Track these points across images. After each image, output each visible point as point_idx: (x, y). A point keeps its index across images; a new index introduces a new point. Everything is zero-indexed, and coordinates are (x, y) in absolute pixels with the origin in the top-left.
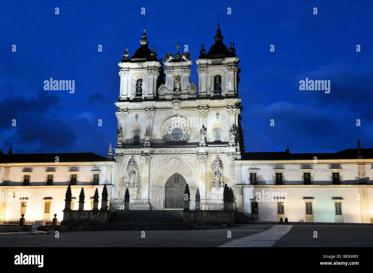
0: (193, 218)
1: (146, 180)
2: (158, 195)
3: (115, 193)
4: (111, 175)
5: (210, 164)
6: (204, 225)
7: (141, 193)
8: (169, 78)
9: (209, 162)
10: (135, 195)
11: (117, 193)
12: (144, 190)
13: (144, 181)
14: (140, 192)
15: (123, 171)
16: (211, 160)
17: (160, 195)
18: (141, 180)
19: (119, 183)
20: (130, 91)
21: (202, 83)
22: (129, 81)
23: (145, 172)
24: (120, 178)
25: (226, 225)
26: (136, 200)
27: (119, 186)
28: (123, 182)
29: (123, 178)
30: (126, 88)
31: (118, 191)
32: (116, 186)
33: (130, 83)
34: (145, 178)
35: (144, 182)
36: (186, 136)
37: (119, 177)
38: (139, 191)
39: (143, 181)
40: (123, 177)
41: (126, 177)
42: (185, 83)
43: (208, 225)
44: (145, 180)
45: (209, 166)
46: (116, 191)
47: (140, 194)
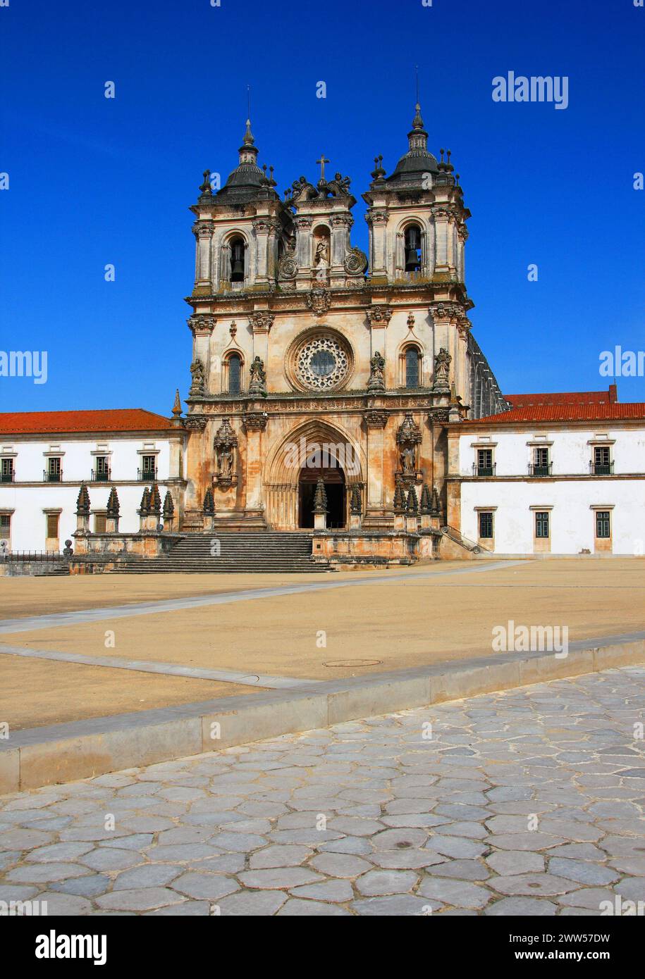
0: (332, 548)
1: (256, 468)
2: (282, 500)
3: (191, 497)
4: (180, 458)
5: (394, 430)
6: (354, 562)
7: (246, 495)
8: (304, 238)
9: (390, 427)
10: (233, 499)
11: (195, 496)
12: (252, 491)
13: (250, 470)
14: (243, 493)
15: (206, 448)
16: (395, 422)
17: (286, 500)
18: (244, 467)
19: (198, 475)
20: (217, 270)
21: (376, 248)
22: (214, 247)
23: (252, 450)
24: (200, 464)
25: (398, 562)
26: (234, 511)
27: (198, 481)
28: (208, 473)
29: (207, 464)
30: (208, 262)
31: (198, 492)
32: (192, 482)
33: (216, 250)
34: (252, 463)
35: (251, 473)
36: (342, 368)
37: (197, 463)
38: (242, 491)
39: (248, 470)
40: (206, 462)
41: (212, 462)
42: (338, 248)
43: (362, 562)
44: (252, 468)
45: (391, 436)
46: (192, 491)
47: (243, 498)
